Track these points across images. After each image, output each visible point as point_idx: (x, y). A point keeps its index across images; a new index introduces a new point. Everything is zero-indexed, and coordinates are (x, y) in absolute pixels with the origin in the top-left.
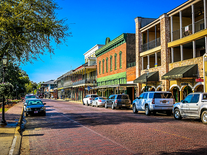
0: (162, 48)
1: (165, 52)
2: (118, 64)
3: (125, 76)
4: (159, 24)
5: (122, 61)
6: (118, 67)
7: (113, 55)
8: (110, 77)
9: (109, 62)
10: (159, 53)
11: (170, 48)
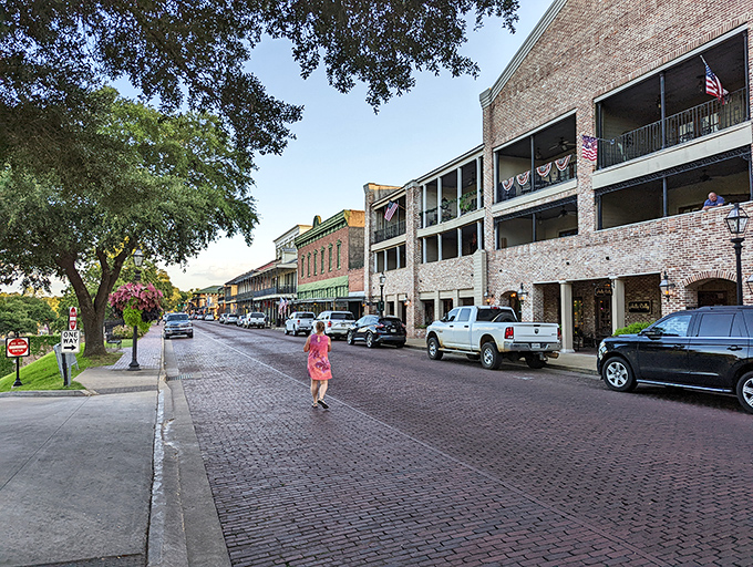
0: (407, 238)
1: (412, 245)
2: (334, 262)
3: (346, 284)
4: (404, 197)
5: (341, 258)
6: (334, 267)
7: (327, 246)
8: (321, 284)
9: (319, 257)
10: (403, 247)
11: (421, 239)
